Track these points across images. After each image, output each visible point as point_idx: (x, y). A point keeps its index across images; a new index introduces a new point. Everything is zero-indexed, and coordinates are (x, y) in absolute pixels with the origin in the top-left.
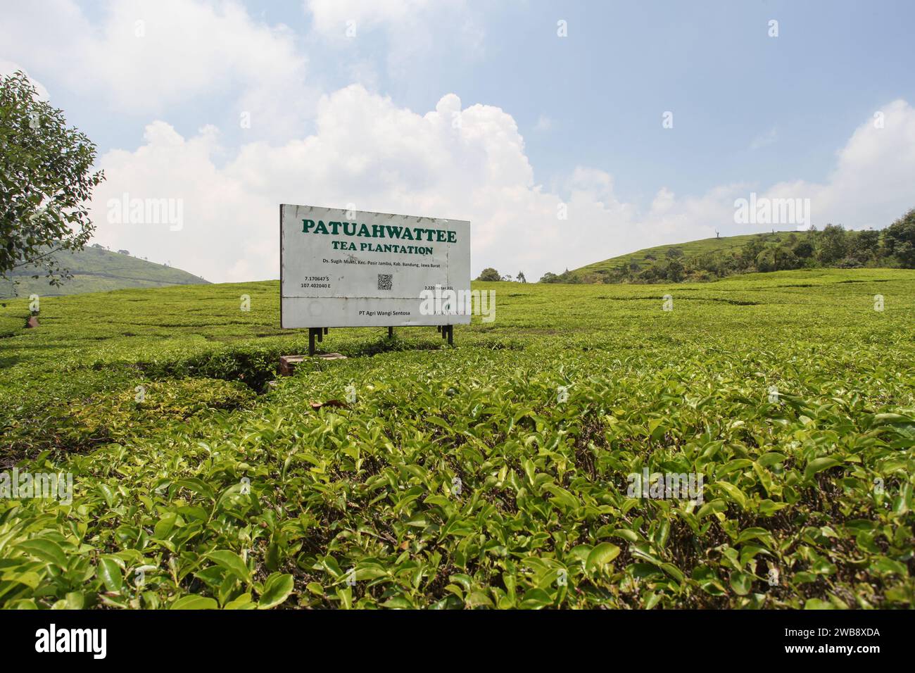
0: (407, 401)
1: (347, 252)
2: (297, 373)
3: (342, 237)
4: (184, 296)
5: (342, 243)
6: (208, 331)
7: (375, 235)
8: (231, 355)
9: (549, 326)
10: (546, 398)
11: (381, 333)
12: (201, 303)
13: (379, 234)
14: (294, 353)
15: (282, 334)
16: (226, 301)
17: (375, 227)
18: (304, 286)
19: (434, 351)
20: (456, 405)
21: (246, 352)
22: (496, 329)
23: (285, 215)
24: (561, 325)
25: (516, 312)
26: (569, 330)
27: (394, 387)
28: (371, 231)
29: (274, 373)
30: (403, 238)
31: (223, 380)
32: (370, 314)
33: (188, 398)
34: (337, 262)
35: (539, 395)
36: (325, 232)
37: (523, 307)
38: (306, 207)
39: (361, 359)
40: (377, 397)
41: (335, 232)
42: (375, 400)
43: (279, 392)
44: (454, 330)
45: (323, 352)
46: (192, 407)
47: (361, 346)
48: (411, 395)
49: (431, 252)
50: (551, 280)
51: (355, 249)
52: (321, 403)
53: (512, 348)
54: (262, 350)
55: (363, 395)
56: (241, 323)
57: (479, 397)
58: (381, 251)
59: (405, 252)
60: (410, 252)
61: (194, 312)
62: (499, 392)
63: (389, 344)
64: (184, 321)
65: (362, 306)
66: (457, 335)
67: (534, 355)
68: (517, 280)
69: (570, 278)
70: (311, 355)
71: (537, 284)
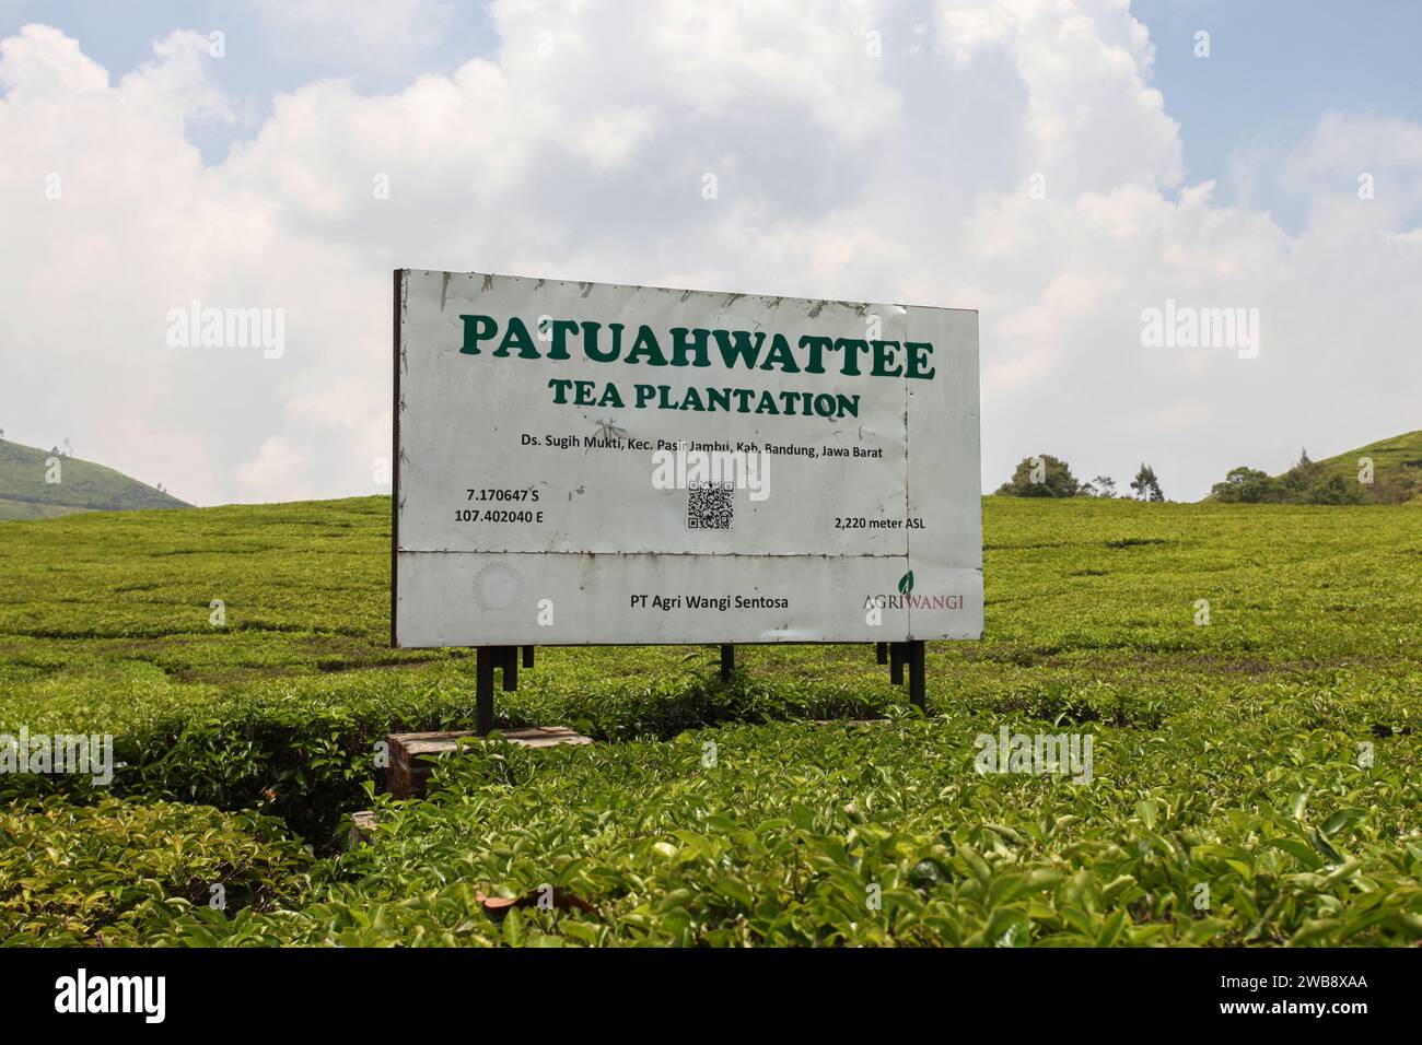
0: (783, 899)
1: (596, 412)
2: (437, 787)
3: (578, 366)
4: (108, 544)
5: (580, 385)
6: (173, 653)
7: (680, 360)
8: (240, 727)
9: (1247, 647)
10: (1252, 911)
11: (696, 663)
12: (157, 566)
13: (691, 355)
14: (430, 724)
15: (395, 662)
16: (232, 561)
17: (679, 334)
18: (465, 516)
19: (866, 726)
20: (943, 923)
21: (285, 720)
22: (1064, 655)
23: (410, 301)
24: (1288, 643)
25: (1135, 597)
26: (1318, 662)
27: (742, 848)
28: (667, 347)
29: (369, 786)
30: (767, 366)
31: (213, 809)
32: (664, 604)
33: (106, 864)
34: (563, 444)
35: (1228, 898)
36: (529, 352)
37: (1153, 580)
38: (472, 275)
39: (636, 746)
40: (687, 882)
41: (559, 352)
42: (680, 892)
43: (381, 850)
44: (929, 655)
45: (517, 724)
46: (117, 893)
47: (637, 703)
48: (795, 878)
49: (854, 410)
50: (1248, 491)
51: (618, 403)
52: (510, 896)
53: (1121, 720)
54: (336, 712)
55: (644, 873)
56: (271, 628)
57: (1019, 896)
58: (699, 407)
59: (774, 411)
60: (790, 411)
61: (136, 594)
62: (1088, 884)
63: (723, 698)
64: (106, 619)
65: (641, 578)
66: (937, 673)
67: (1199, 749)
68: (1134, 493)
69: (1321, 483)
70: (482, 732)
71: (1203, 507)
